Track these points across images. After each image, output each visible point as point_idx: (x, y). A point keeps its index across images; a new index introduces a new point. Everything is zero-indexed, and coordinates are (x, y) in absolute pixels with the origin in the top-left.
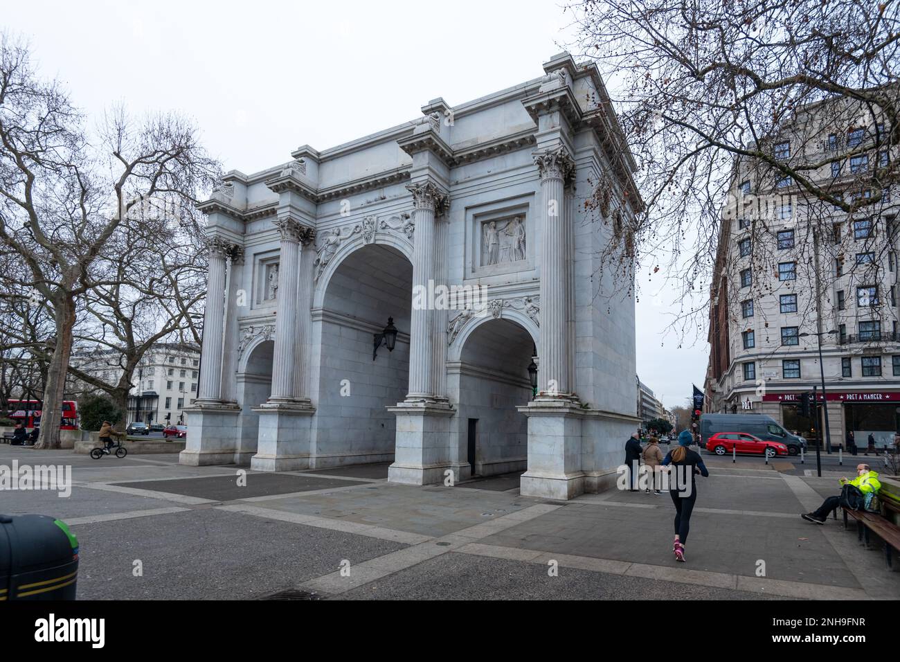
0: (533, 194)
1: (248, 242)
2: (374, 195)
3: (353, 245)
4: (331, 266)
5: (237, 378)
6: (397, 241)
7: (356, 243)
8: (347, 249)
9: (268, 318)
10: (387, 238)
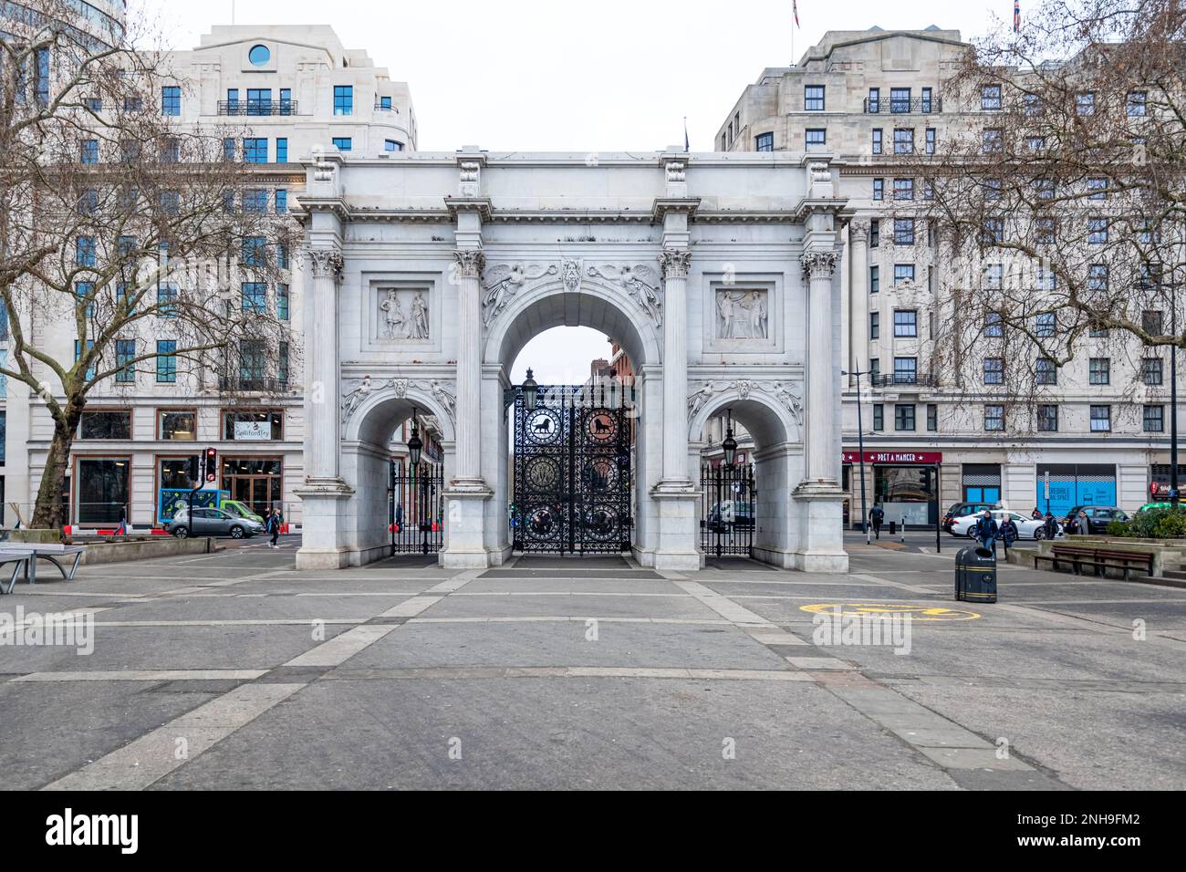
0: (782, 273)
1: (350, 252)
2: (577, 232)
3: (545, 289)
4: (511, 310)
5: (343, 447)
6: (613, 295)
7: (550, 287)
8: (536, 293)
9: (401, 368)
10: (598, 289)
